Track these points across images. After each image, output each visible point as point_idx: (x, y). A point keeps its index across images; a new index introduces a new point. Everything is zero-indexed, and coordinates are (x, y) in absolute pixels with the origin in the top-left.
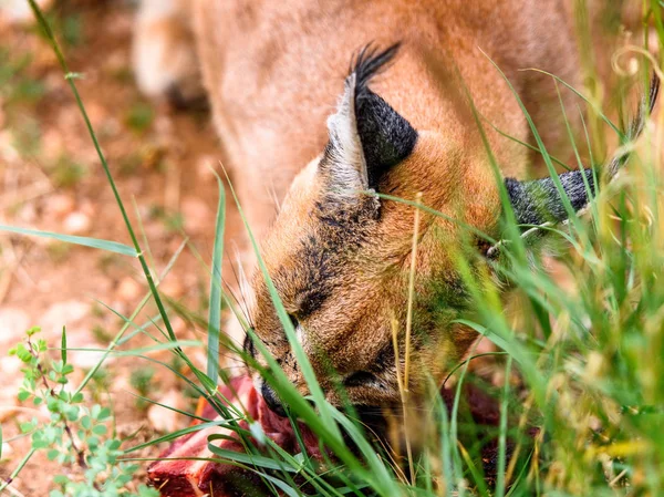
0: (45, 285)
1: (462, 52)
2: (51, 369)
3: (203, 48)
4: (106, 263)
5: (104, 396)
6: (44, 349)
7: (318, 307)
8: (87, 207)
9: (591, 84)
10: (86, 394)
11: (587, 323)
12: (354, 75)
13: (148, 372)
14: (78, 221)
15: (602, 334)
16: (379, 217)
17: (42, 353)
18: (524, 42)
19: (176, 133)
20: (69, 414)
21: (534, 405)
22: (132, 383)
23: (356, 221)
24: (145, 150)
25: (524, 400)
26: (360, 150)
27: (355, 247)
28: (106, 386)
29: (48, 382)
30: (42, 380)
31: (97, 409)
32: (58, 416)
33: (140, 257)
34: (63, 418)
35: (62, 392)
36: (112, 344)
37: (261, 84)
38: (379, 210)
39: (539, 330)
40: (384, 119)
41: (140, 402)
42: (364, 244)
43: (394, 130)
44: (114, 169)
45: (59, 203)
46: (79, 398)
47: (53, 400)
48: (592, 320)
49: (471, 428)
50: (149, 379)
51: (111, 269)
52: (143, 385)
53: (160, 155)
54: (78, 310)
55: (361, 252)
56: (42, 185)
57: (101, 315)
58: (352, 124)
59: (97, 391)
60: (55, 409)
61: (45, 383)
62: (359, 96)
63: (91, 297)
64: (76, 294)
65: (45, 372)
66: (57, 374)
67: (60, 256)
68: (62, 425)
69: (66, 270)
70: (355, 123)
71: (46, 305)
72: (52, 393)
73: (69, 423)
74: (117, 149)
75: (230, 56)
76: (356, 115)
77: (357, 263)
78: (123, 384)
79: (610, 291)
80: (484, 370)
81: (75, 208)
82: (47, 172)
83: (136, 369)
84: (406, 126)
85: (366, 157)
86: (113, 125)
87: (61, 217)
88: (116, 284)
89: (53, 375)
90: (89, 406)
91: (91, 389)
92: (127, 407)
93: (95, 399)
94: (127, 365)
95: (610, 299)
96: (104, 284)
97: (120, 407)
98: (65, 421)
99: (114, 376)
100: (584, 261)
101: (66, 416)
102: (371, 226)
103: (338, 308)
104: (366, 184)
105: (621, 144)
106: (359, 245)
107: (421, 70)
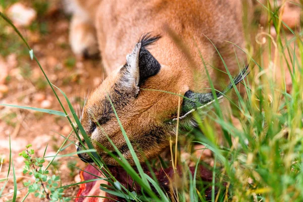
0: (33, 128)
1: (189, 37)
2: (36, 161)
3: (99, 34)
4: (57, 120)
5: (57, 172)
6: (33, 153)
7: (105, 123)
8: (50, 98)
9: (248, 48)
10: (50, 171)
11: (247, 142)
12: (140, 43)
13: (74, 162)
14: (46, 104)
15: (253, 146)
16: (136, 97)
17: (32, 155)
18: (217, 33)
19: (85, 68)
20: (43, 178)
21: (226, 173)
22: (68, 167)
23: (128, 95)
24: (73, 75)
25: (222, 172)
26: (138, 72)
27: (124, 104)
28: (58, 168)
29: (35, 166)
30: (32, 166)
31: (54, 177)
32: (38, 180)
33: (68, 117)
34: (40, 180)
35: (40, 170)
36: (59, 151)
37: (117, 46)
38: (137, 94)
39: (228, 144)
40: (149, 61)
41: (71, 174)
42: (128, 105)
43: (152, 65)
44: (60, 83)
45: (39, 96)
46: (47, 172)
47: (36, 173)
48: (249, 140)
49: (201, 183)
50: (75, 165)
51: (60, 122)
52: (72, 168)
53: (79, 77)
54: (47, 138)
55: (126, 107)
56: (32, 89)
57: (56, 140)
58: (137, 62)
59: (54, 170)
60: (37, 177)
61: (34, 167)
62: (141, 52)
63: (51, 133)
64: (46, 132)
65: (34, 162)
66: (38, 163)
67: (39, 117)
68: (41, 183)
69: (41, 123)
70: (138, 62)
71: (34, 137)
72: (36, 170)
73: (43, 182)
74: (62, 75)
75: (108, 36)
76: (139, 59)
77: (123, 111)
78: (64, 167)
79: (256, 129)
80: (207, 160)
81: (45, 99)
82: (34, 84)
83: (69, 161)
84: (157, 63)
85: (140, 75)
86: (60, 66)
87: (40, 102)
88: (61, 128)
89: (37, 163)
90: (51, 176)
91: (52, 169)
92: (66, 176)
93: (54, 173)
94: (66, 160)
95: (256, 132)
96: (57, 128)
97: (63, 176)
98: (41, 181)
99: (61, 164)
100: (244, 117)
101: (42, 180)
102: (132, 99)
103: (111, 126)
104: (137, 84)
105: (260, 71)
106: (126, 104)
107: (171, 42)
